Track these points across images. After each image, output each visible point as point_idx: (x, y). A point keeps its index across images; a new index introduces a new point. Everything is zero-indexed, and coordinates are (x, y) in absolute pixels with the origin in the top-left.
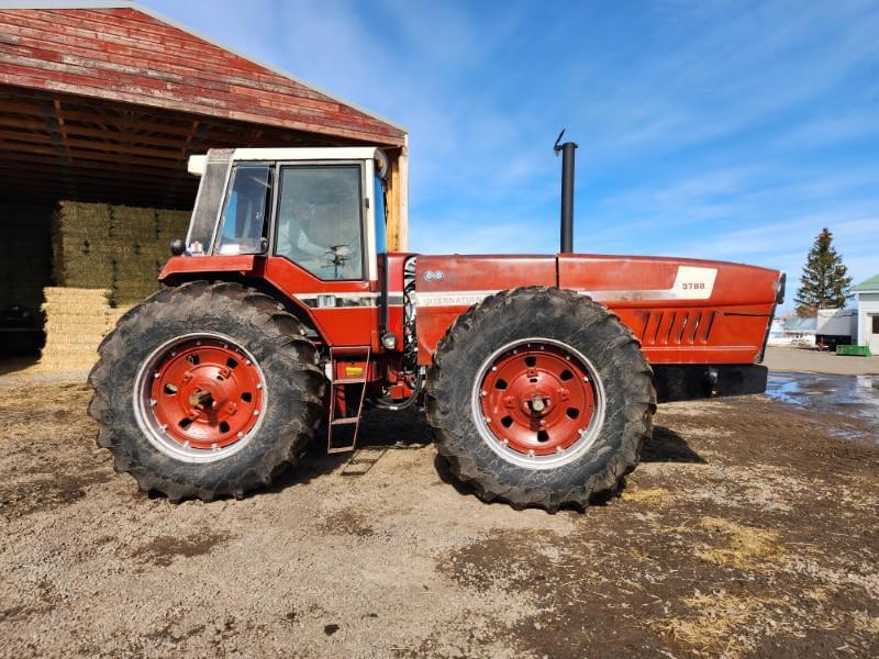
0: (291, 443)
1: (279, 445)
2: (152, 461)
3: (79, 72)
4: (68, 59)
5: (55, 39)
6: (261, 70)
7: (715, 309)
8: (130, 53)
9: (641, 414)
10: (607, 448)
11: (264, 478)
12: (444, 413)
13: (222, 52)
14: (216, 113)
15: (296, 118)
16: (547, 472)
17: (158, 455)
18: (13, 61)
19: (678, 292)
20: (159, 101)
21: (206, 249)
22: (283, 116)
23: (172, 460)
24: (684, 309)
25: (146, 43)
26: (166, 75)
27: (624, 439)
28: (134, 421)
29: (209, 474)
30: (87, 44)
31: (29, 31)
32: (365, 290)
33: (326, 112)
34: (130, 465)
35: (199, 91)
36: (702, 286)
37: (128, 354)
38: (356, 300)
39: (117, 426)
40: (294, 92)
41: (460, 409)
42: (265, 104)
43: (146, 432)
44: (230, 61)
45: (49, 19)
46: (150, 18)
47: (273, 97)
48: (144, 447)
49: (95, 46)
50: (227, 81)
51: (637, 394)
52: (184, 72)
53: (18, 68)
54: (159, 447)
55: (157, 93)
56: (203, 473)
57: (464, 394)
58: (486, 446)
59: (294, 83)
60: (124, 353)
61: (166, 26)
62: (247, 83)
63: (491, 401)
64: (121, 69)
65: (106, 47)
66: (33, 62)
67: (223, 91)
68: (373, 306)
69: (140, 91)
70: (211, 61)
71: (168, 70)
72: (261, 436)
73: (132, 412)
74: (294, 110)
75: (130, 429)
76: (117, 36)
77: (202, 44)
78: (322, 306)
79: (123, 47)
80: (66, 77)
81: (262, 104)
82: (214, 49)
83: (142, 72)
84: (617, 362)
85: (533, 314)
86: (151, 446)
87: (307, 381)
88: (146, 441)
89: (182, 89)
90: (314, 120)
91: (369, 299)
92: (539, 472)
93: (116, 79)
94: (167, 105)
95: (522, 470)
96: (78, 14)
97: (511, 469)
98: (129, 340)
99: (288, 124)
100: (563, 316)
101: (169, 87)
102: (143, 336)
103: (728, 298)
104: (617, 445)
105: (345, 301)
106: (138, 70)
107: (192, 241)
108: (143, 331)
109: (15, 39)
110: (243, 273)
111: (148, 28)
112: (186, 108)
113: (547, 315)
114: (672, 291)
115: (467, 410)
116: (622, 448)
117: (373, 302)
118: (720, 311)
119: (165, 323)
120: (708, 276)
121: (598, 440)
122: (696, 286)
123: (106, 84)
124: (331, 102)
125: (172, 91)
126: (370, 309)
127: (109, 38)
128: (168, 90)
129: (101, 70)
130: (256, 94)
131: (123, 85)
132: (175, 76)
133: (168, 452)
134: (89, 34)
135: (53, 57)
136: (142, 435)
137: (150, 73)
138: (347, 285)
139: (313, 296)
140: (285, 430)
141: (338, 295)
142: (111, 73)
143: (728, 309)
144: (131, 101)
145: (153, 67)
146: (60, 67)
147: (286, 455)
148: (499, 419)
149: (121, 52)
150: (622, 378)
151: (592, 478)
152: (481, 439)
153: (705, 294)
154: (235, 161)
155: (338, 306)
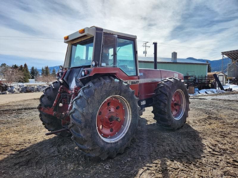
141: (132, 81)
154: (104, 32)
155: (132, 84)
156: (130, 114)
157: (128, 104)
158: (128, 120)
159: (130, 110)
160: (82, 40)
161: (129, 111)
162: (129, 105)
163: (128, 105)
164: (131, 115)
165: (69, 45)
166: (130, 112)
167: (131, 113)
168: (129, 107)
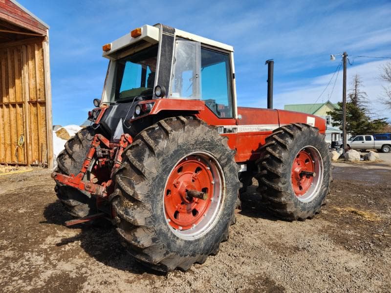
2: (178, 246)
12: (284, 184)
23: (186, 241)
27: (329, 183)
32: (234, 124)
34: (165, 255)
37: (164, 170)
38: (231, 129)
39: (157, 228)
60: (160, 170)
72: (225, 212)
75: (163, 228)
86: (175, 236)
91: (235, 129)
95: (305, 203)
98: (163, 160)
102: (172, 156)
104: (328, 186)
105: (227, 130)
108: (171, 152)
119: (184, 145)
121: (322, 186)
133: (182, 237)
141: (225, 127)
154: (177, 36)
155: (224, 132)
156: (217, 213)
157: (224, 194)
158: (210, 222)
159: (221, 208)
160: (137, 50)
161: (219, 208)
162: (224, 197)
163: (222, 196)
164: (218, 217)
165: (111, 62)
166: (218, 211)
167: (220, 213)
168: (223, 202)
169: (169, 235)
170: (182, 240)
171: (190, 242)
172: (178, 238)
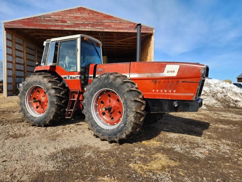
0: (53, 114)
1: (50, 114)
3: (70, 25)
4: (68, 22)
5: (66, 18)
6: (112, 17)
7: (178, 80)
8: (81, 18)
9: (133, 115)
10: (123, 125)
11: (47, 122)
13: (102, 14)
14: (101, 30)
15: (122, 29)
16: (108, 130)
17: (29, 114)
18: (57, 24)
19: (166, 74)
20: (88, 29)
21: (45, 65)
22: (118, 29)
23: (31, 116)
24: (168, 80)
25: (85, 15)
26: (89, 22)
27: (127, 122)
28: (25, 106)
29: (38, 120)
30: (72, 18)
31: (60, 17)
32: (77, 74)
33: (130, 26)
35: (97, 25)
36: (174, 72)
38: (75, 77)
40: (121, 22)
41: (88, 109)
42: (113, 26)
43: (27, 109)
44: (104, 16)
45: (64, 13)
46: (86, 9)
47: (115, 24)
48: (27, 112)
49: (74, 18)
50: (104, 21)
51: (131, 108)
52: (93, 21)
53: (58, 26)
54: (30, 112)
55: (87, 27)
56: (36, 120)
57: (89, 105)
58: (94, 120)
59: (121, 19)
61: (89, 10)
62: (109, 21)
63: (99, 107)
64: (79, 22)
65: (76, 18)
66: (61, 24)
67: (102, 24)
68: (79, 79)
69: (83, 27)
70: (100, 17)
71: (90, 21)
73: (25, 104)
74: (121, 27)
75: (24, 108)
76: (78, 15)
77: (98, 13)
78: (67, 79)
79: (80, 17)
80: (68, 26)
81: (112, 26)
82: (100, 14)
83: (84, 22)
84: (126, 97)
85: (104, 81)
86: (28, 112)
87: (57, 98)
88: (27, 111)
89: (93, 25)
90: (126, 29)
91: (78, 77)
92: (106, 130)
93: (78, 25)
94: (89, 30)
95: (102, 129)
96: (70, 11)
97: (100, 128)
99: (119, 31)
100: (112, 82)
101: (90, 25)
103: (183, 76)
104: (125, 124)
105: (72, 77)
106: (83, 22)
107: (42, 63)
109: (58, 19)
110: (48, 70)
111: (85, 11)
112: (94, 30)
113: (108, 81)
114: (163, 74)
115: (90, 109)
116: (127, 125)
117: (79, 77)
118: (181, 81)
120: (176, 68)
121: (121, 122)
122: (172, 72)
123: (76, 27)
124: (131, 23)
125: (91, 26)
126: (78, 80)
127: (77, 15)
128: (89, 26)
129: (75, 24)
130: (111, 24)
131: (80, 26)
132: (91, 22)
133: (31, 114)
134: (72, 15)
135: (65, 22)
136: (26, 109)
137: (86, 22)
138: (73, 73)
139: (66, 76)
140: (51, 111)
141: (71, 76)
142: (77, 24)
143: (183, 80)
144: (81, 30)
145: (86, 21)
146: (67, 24)
147: (52, 118)
148: (101, 113)
149: (79, 18)
150: (127, 102)
151: (119, 134)
152: (93, 118)
153: (175, 74)
154: (51, 42)
155: (71, 79)
169: (26, 110)
170: (30, 114)
171: (32, 117)
172: (29, 113)
